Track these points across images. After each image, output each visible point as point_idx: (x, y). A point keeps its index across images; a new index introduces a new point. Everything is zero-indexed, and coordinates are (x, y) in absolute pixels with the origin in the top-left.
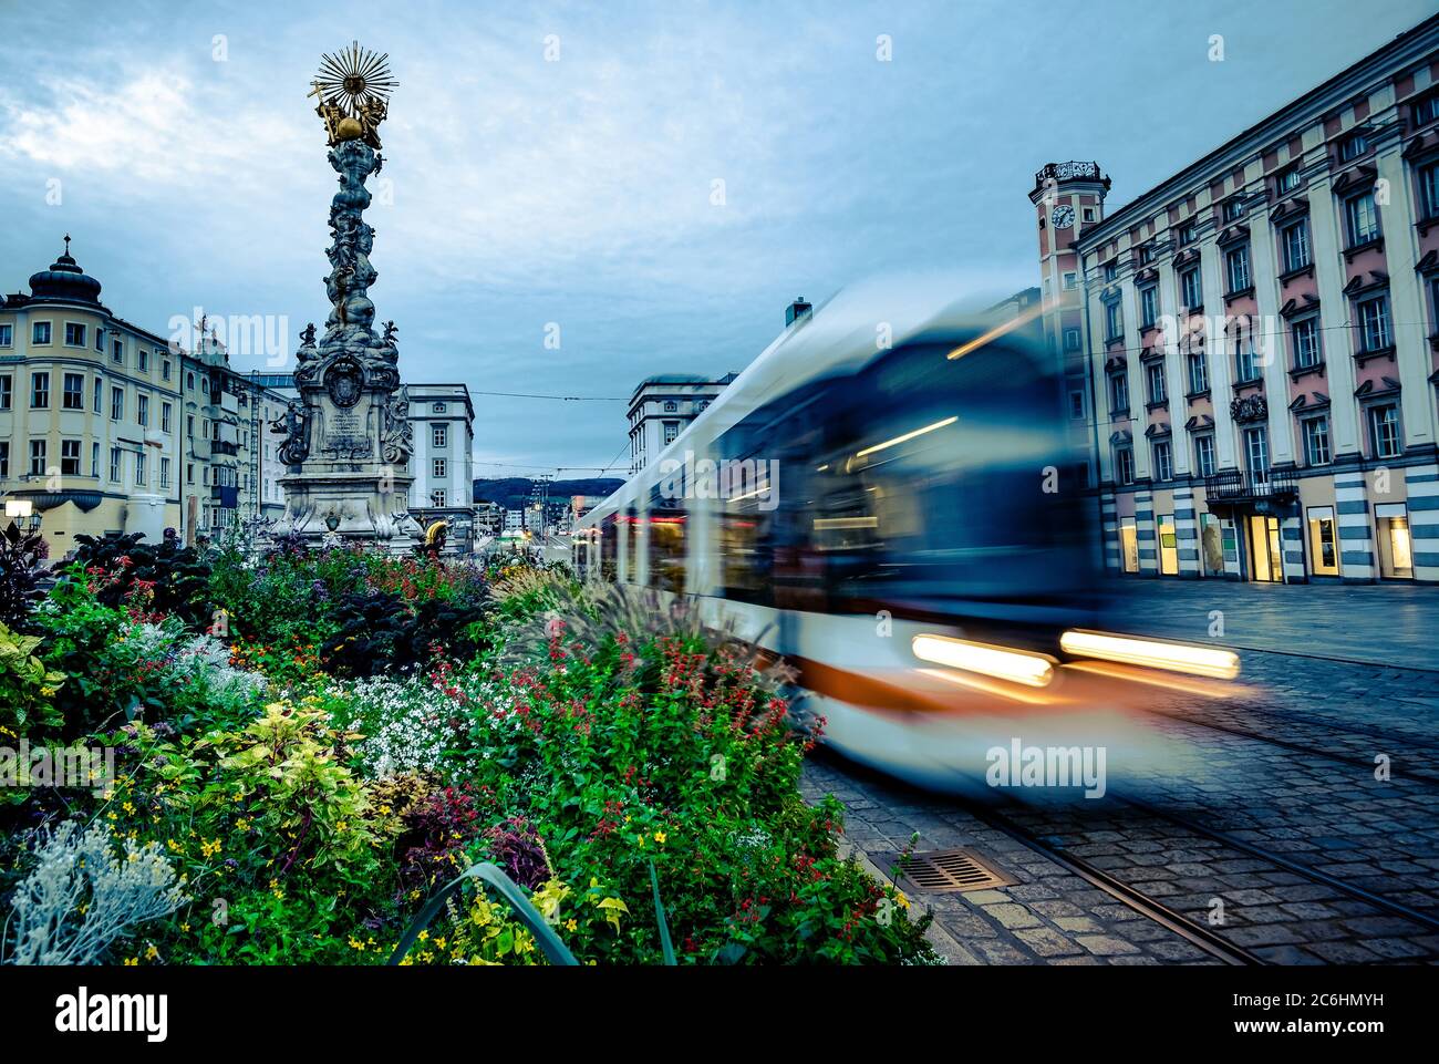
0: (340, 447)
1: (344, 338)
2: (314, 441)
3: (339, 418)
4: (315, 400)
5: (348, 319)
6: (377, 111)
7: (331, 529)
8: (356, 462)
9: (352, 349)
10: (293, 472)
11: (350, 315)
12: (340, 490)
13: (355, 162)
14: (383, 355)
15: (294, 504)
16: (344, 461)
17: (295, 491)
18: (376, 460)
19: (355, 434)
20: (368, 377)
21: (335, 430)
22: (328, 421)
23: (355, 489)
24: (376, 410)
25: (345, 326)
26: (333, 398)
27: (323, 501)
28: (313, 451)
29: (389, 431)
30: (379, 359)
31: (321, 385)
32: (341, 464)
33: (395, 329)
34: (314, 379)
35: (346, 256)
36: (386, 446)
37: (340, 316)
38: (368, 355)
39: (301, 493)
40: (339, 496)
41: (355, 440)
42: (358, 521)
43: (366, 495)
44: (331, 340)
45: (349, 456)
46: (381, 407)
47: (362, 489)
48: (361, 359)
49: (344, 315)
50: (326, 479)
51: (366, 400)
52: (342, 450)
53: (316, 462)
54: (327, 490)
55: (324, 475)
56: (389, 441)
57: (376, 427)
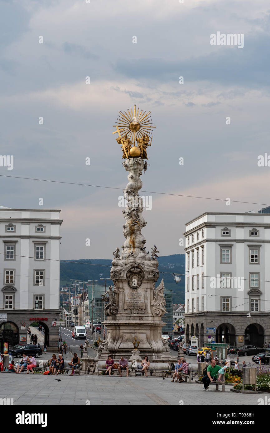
0: (132, 308)
1: (135, 256)
2: (120, 305)
3: (131, 294)
4: (121, 285)
5: (135, 246)
6: (146, 142)
7: (135, 348)
8: (140, 315)
9: (139, 261)
10: (112, 319)
11: (137, 245)
12: (134, 328)
13: (138, 168)
14: (153, 265)
15: (113, 335)
16: (135, 315)
17: (113, 328)
18: (150, 315)
19: (139, 302)
20: (146, 275)
21: (130, 300)
22: (127, 295)
23: (141, 328)
24: (149, 290)
25: (134, 249)
26: (129, 284)
27: (126, 333)
28: (120, 309)
29: (156, 301)
30: (151, 266)
31: (125, 279)
32: (134, 316)
33: (158, 252)
34: (121, 276)
35: (135, 216)
36: (154, 308)
37: (132, 245)
38: (146, 265)
39: (116, 329)
40: (133, 331)
41: (139, 304)
42: (143, 344)
43: (146, 331)
44: (129, 257)
45: (137, 312)
46: (151, 289)
47: (144, 329)
48: (143, 266)
49: (134, 244)
50: (128, 324)
51: (144, 285)
52: (133, 309)
53: (122, 315)
54: (128, 328)
55: (127, 322)
56: (156, 306)
57: (149, 299)
